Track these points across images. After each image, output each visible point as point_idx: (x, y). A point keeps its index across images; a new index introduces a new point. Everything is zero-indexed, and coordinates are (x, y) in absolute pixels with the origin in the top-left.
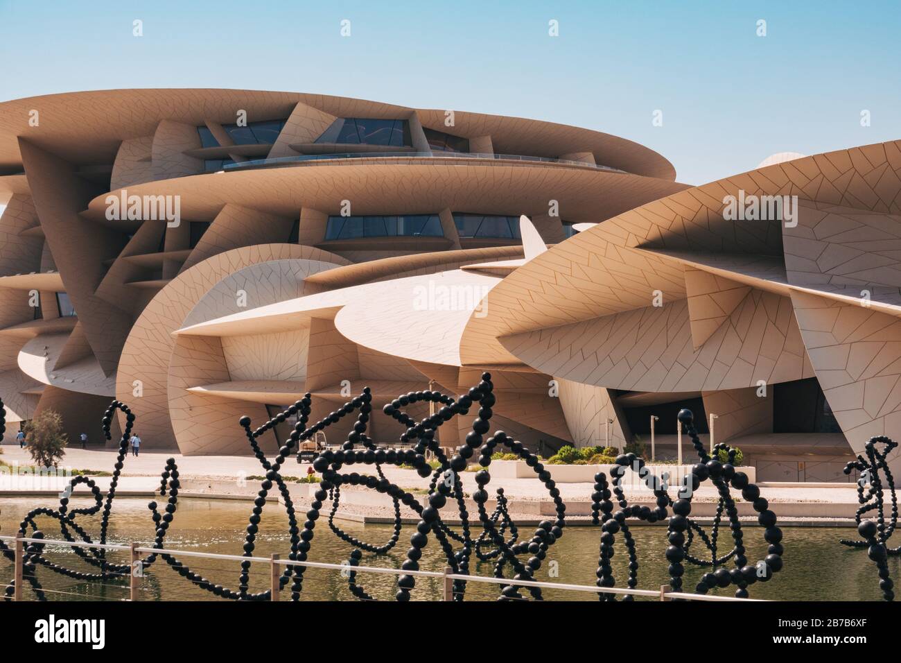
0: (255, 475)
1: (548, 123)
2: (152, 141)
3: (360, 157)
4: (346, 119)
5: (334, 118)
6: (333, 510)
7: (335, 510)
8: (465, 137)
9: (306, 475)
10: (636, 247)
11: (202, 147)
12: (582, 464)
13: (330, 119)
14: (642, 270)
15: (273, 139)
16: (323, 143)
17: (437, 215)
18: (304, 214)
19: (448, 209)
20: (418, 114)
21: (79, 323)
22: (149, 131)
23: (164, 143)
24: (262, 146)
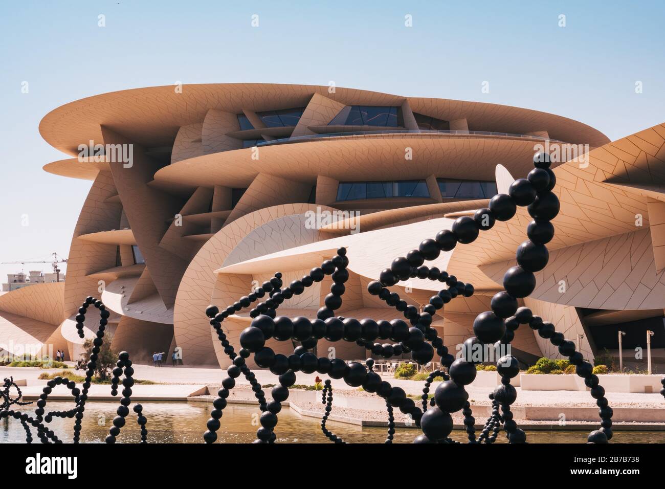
0: (271, 384)
1: (512, 108)
2: (202, 126)
3: (363, 134)
4: (352, 106)
5: (343, 106)
6: (326, 414)
7: (327, 414)
8: (446, 120)
9: (314, 384)
10: (603, 182)
11: (241, 130)
12: (559, 374)
13: (340, 106)
14: (607, 203)
15: (295, 123)
16: (335, 125)
17: (424, 180)
18: (320, 180)
19: (433, 175)
20: (409, 102)
21: (146, 268)
22: (198, 119)
23: (210, 127)
24: (287, 128)
